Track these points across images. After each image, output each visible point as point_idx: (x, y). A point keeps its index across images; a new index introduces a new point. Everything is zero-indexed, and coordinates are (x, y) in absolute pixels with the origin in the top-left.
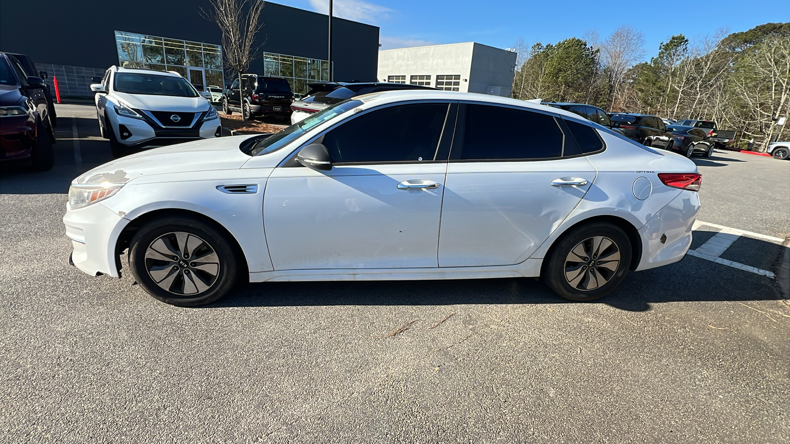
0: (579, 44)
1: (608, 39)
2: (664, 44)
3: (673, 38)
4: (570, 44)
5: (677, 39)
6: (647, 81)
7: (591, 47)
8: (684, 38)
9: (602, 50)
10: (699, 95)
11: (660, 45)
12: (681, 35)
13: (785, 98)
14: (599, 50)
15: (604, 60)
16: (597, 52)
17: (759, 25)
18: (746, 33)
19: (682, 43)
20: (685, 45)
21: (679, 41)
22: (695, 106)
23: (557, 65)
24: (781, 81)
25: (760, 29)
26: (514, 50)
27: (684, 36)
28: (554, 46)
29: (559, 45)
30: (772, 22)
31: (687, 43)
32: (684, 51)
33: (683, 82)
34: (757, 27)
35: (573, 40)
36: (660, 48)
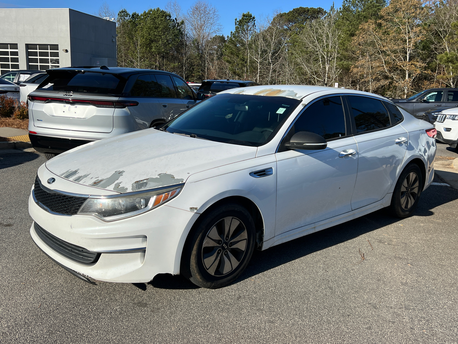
0: (165, 15)
1: (189, 12)
2: (238, 20)
3: (244, 15)
4: (156, 16)
5: (246, 17)
6: (232, 53)
7: (176, 19)
8: (251, 16)
9: (186, 22)
10: (272, 65)
11: (235, 21)
12: (249, 13)
13: (328, 68)
14: (183, 22)
15: (190, 31)
16: (182, 24)
17: (295, 8)
18: (287, 13)
19: (251, 20)
20: (253, 22)
21: (247, 18)
22: (271, 74)
23: (147, 35)
24: (323, 54)
25: (296, 12)
26: (113, 19)
27: (251, 14)
28: (140, 15)
29: (145, 14)
30: (302, 7)
31: (254, 20)
32: (253, 27)
33: (258, 54)
34: (294, 9)
35: (158, 10)
36: (236, 24)
